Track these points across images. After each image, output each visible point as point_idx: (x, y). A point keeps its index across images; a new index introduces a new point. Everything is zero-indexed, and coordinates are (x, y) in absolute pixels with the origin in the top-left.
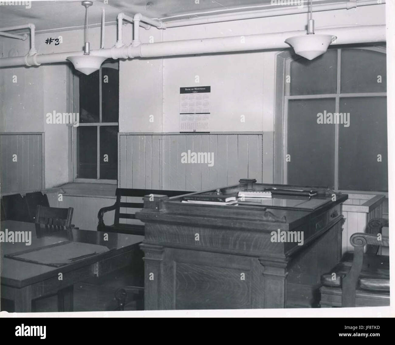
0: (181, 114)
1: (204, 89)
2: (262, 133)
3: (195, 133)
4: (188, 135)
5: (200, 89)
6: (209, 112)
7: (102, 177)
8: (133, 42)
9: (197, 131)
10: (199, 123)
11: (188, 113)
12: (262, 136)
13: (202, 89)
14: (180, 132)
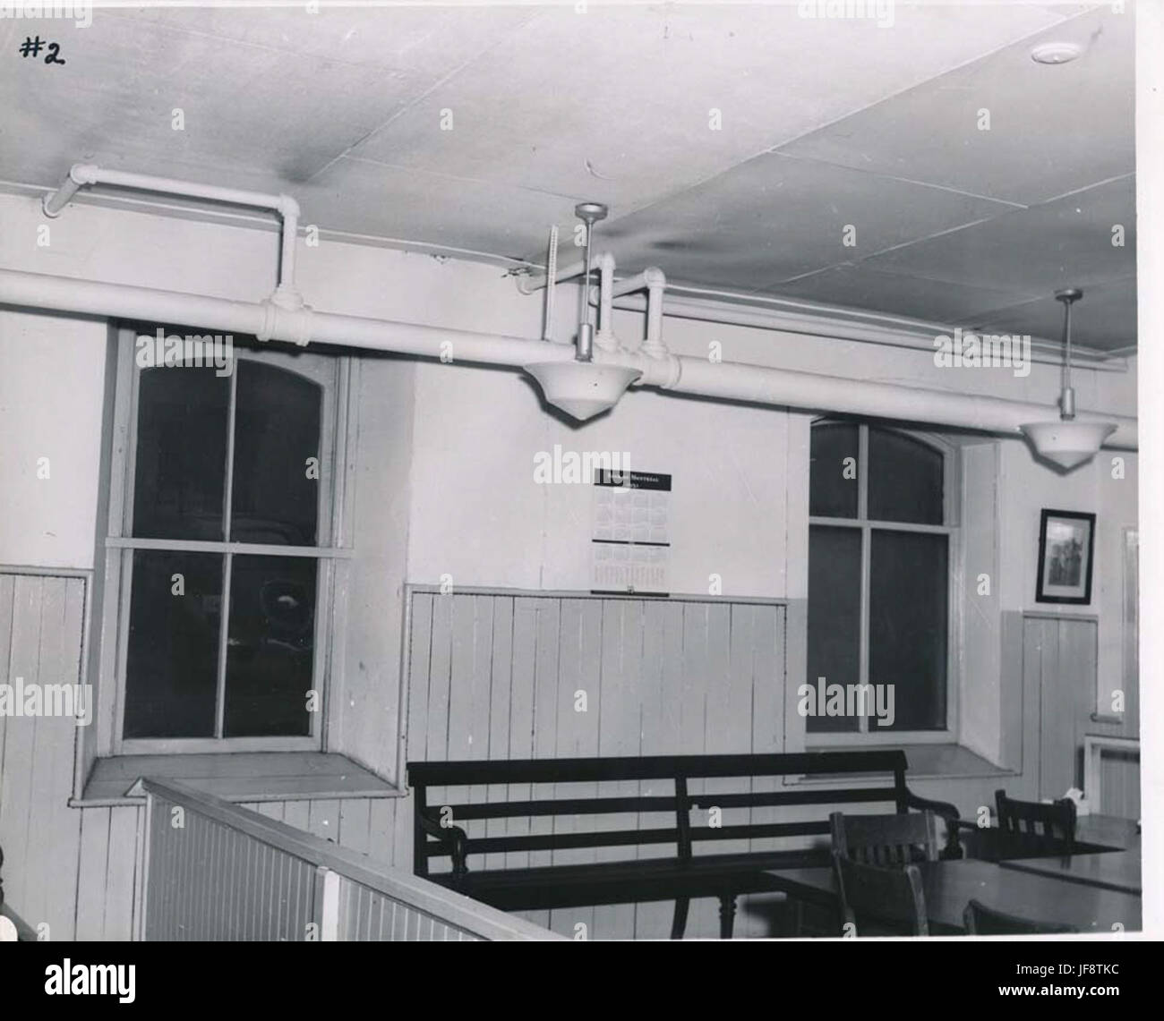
0: (594, 541)
1: (656, 480)
2: (785, 602)
3: (630, 594)
4: (609, 599)
5: (645, 478)
6: (667, 542)
7: (230, 732)
8: (643, 344)
9: (637, 589)
10: (643, 568)
11: (613, 539)
12: (785, 609)
13: (651, 479)
14: (593, 592)
